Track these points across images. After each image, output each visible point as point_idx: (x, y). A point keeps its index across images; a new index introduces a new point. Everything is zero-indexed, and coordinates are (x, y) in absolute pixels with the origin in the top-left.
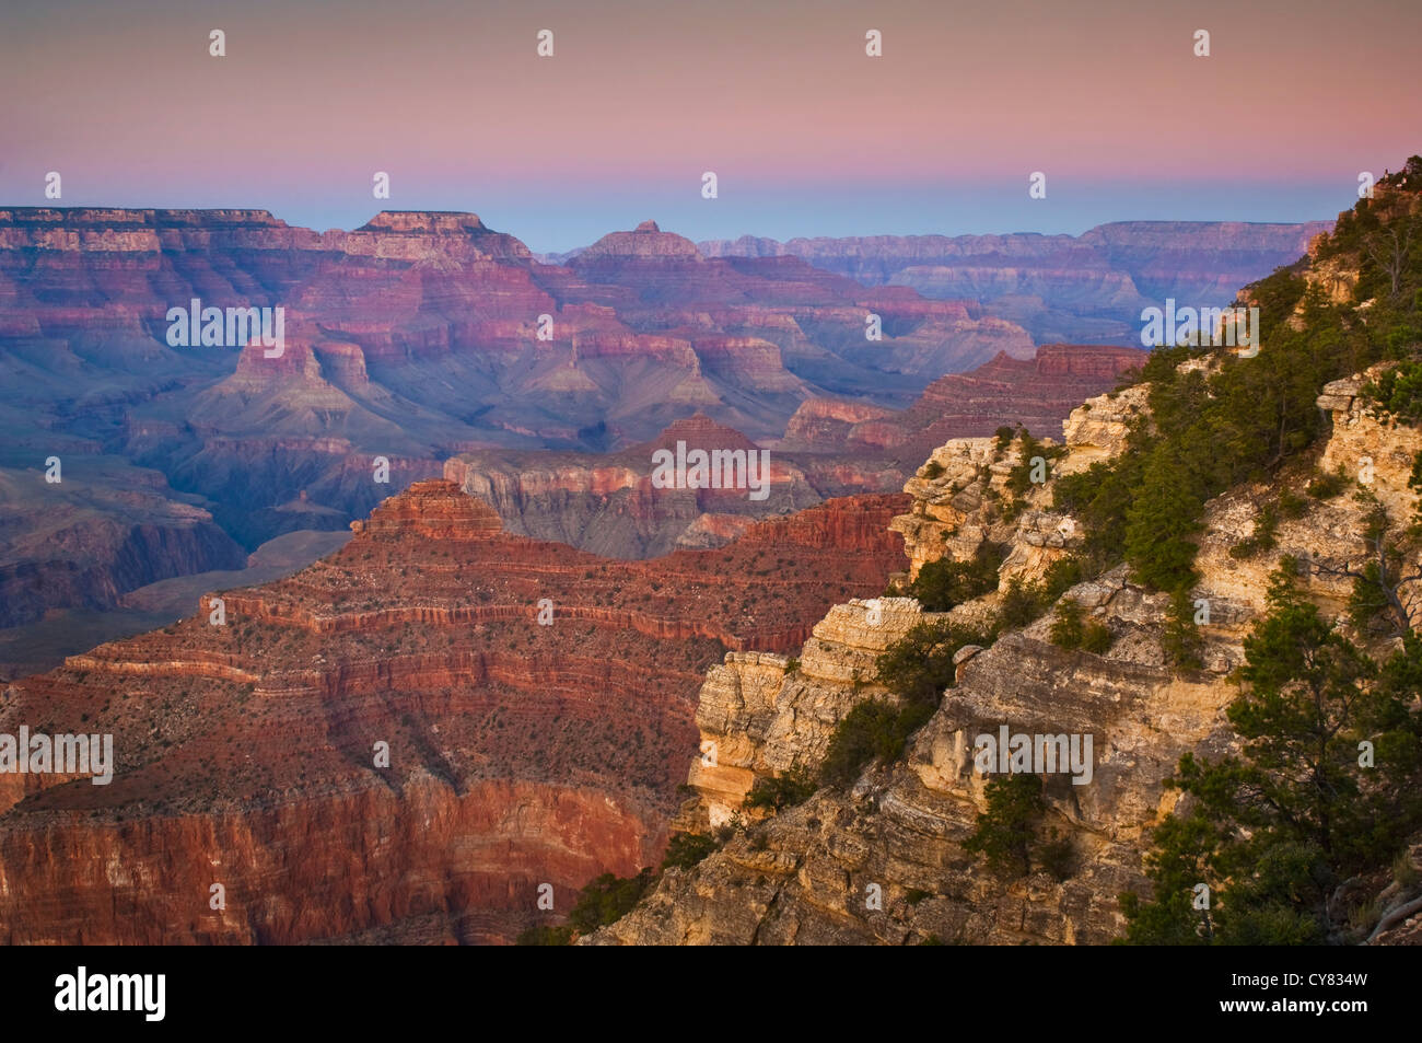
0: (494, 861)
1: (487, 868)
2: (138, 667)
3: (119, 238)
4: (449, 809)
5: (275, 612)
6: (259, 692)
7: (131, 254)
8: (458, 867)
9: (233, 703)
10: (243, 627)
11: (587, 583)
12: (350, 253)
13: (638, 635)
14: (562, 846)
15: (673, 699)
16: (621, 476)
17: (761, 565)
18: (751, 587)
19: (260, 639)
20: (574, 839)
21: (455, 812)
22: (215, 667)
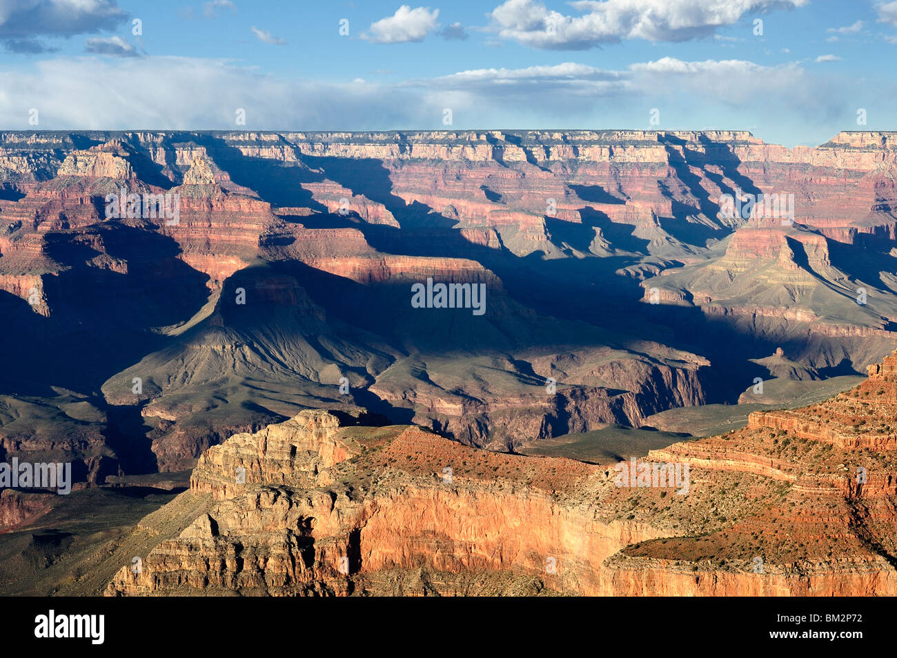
2: (703, 463)
3: (637, 153)
5: (806, 429)
6: (796, 488)
7: (646, 165)
9: (773, 495)
10: (781, 439)
12: (814, 165)
19: (795, 449)
22: (759, 466)
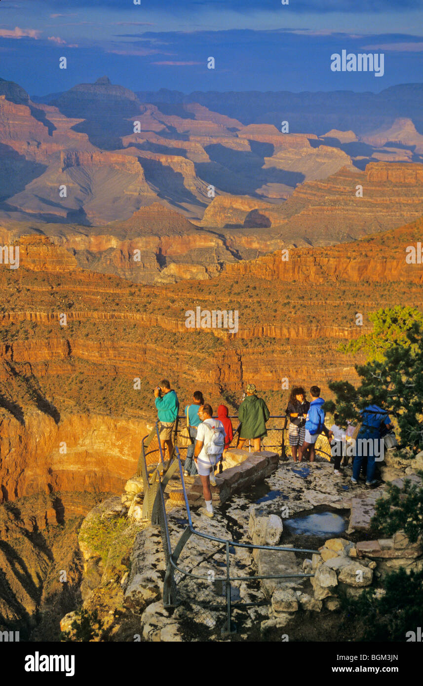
0: (77, 463)
1: (73, 468)
4: (51, 432)
8: (55, 468)
11: (129, 299)
13: (162, 330)
14: (119, 454)
15: (186, 367)
16: (109, 241)
17: (236, 289)
18: (231, 302)
20: (126, 451)
21: (54, 434)
